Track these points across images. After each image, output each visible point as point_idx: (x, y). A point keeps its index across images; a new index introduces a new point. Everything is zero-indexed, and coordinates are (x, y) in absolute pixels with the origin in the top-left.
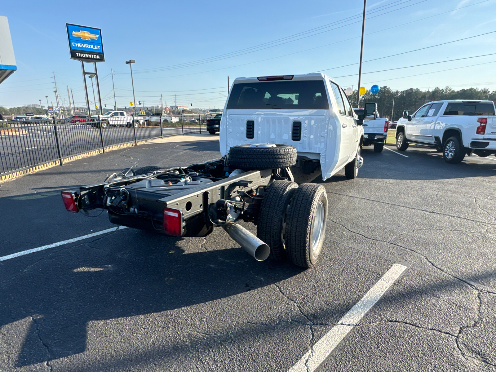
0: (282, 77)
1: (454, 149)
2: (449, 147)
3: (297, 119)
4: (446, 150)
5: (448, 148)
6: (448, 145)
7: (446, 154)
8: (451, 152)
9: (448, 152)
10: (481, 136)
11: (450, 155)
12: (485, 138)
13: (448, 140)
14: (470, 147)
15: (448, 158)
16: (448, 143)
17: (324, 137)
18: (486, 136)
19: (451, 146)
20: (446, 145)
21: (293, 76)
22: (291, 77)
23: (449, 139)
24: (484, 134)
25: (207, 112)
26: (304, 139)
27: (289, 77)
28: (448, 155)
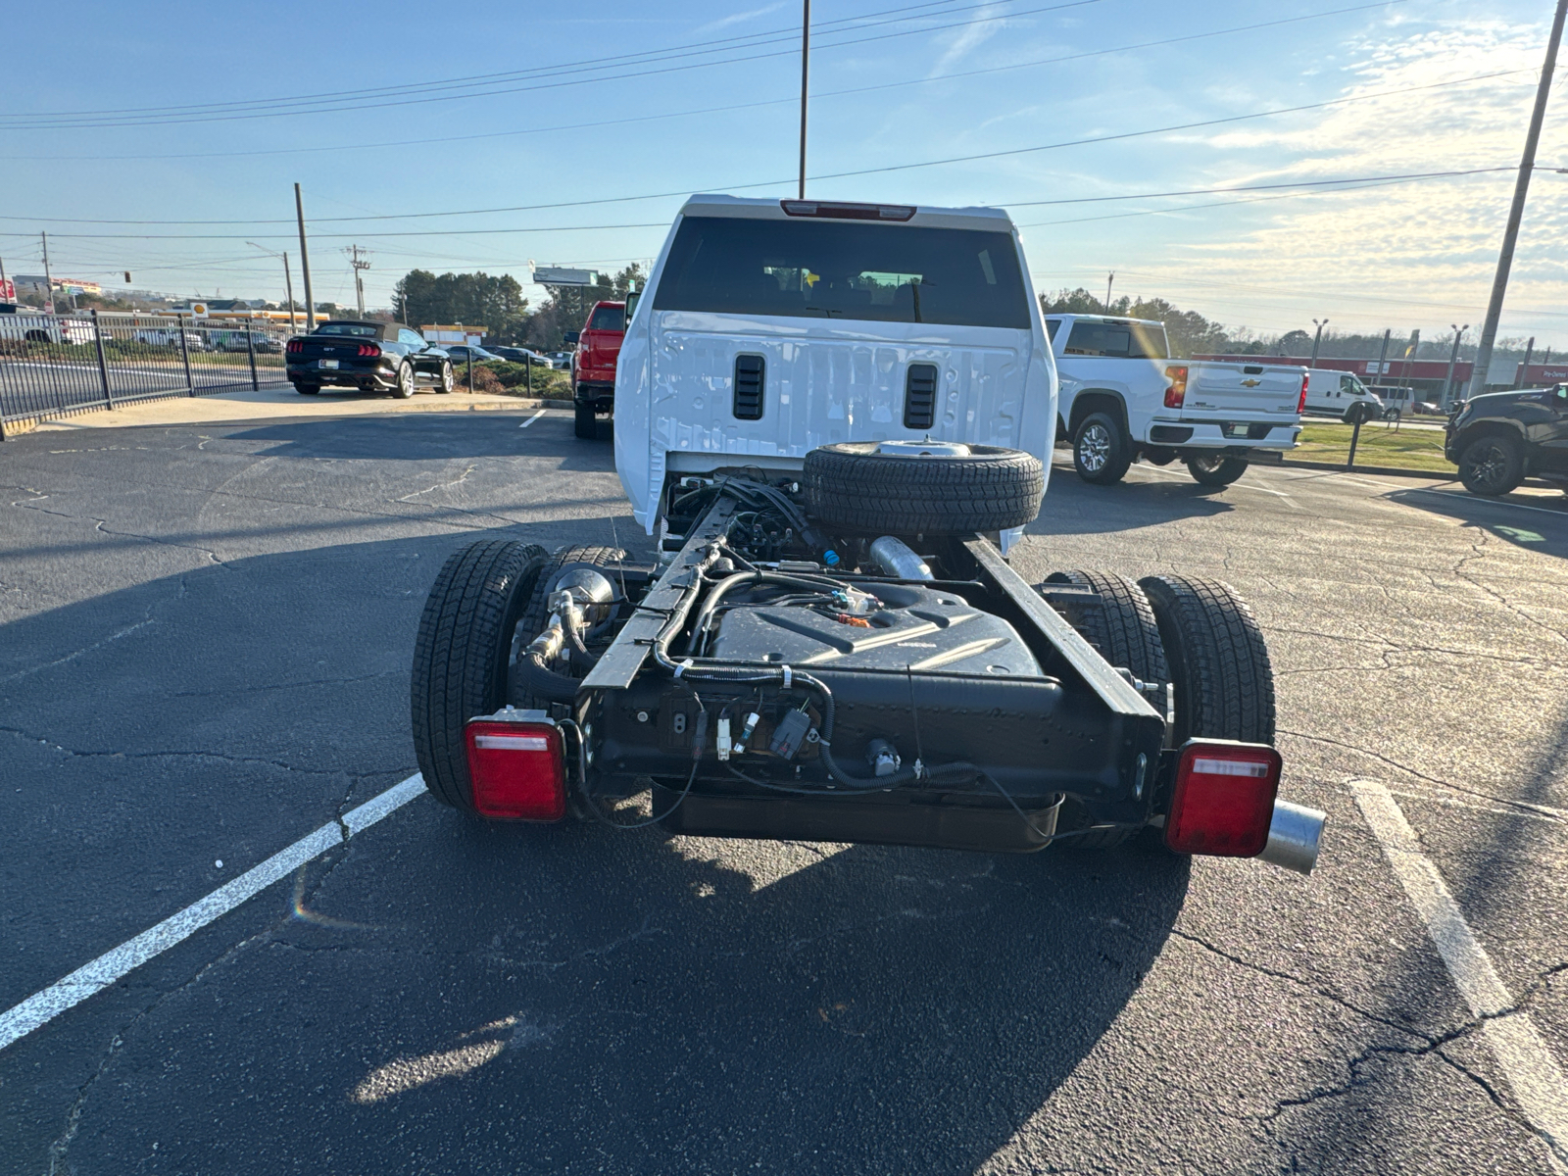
0: (874, 208)
1: (1103, 445)
2: (1091, 439)
3: (922, 355)
4: (1083, 447)
5: (1089, 443)
6: (1088, 434)
7: (1083, 459)
8: (1098, 453)
9: (1088, 453)
10: (1174, 413)
11: (1095, 464)
12: (1184, 417)
13: (1084, 422)
14: (1149, 442)
15: (1089, 468)
16: (1087, 428)
17: (1010, 417)
18: (1186, 412)
19: (1098, 438)
20: (1083, 434)
21: (913, 209)
22: (909, 212)
23: (1089, 419)
24: (1180, 407)
25: (199, 310)
26: (946, 424)
27: (899, 212)
28: (1089, 460)
